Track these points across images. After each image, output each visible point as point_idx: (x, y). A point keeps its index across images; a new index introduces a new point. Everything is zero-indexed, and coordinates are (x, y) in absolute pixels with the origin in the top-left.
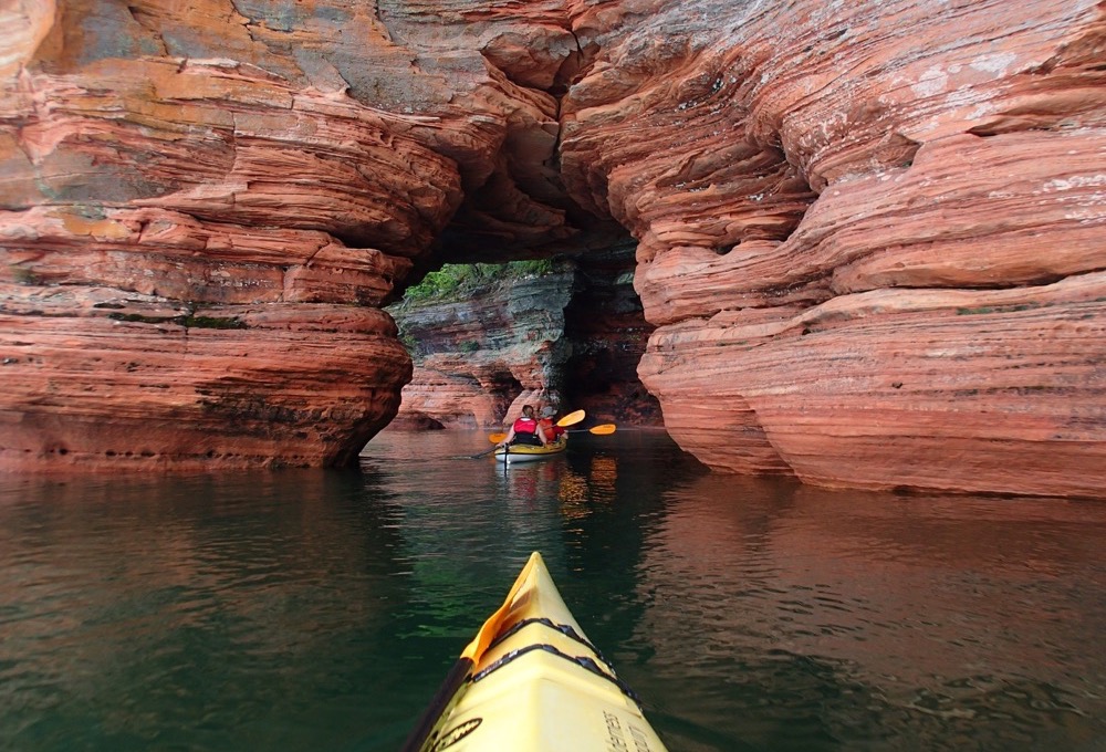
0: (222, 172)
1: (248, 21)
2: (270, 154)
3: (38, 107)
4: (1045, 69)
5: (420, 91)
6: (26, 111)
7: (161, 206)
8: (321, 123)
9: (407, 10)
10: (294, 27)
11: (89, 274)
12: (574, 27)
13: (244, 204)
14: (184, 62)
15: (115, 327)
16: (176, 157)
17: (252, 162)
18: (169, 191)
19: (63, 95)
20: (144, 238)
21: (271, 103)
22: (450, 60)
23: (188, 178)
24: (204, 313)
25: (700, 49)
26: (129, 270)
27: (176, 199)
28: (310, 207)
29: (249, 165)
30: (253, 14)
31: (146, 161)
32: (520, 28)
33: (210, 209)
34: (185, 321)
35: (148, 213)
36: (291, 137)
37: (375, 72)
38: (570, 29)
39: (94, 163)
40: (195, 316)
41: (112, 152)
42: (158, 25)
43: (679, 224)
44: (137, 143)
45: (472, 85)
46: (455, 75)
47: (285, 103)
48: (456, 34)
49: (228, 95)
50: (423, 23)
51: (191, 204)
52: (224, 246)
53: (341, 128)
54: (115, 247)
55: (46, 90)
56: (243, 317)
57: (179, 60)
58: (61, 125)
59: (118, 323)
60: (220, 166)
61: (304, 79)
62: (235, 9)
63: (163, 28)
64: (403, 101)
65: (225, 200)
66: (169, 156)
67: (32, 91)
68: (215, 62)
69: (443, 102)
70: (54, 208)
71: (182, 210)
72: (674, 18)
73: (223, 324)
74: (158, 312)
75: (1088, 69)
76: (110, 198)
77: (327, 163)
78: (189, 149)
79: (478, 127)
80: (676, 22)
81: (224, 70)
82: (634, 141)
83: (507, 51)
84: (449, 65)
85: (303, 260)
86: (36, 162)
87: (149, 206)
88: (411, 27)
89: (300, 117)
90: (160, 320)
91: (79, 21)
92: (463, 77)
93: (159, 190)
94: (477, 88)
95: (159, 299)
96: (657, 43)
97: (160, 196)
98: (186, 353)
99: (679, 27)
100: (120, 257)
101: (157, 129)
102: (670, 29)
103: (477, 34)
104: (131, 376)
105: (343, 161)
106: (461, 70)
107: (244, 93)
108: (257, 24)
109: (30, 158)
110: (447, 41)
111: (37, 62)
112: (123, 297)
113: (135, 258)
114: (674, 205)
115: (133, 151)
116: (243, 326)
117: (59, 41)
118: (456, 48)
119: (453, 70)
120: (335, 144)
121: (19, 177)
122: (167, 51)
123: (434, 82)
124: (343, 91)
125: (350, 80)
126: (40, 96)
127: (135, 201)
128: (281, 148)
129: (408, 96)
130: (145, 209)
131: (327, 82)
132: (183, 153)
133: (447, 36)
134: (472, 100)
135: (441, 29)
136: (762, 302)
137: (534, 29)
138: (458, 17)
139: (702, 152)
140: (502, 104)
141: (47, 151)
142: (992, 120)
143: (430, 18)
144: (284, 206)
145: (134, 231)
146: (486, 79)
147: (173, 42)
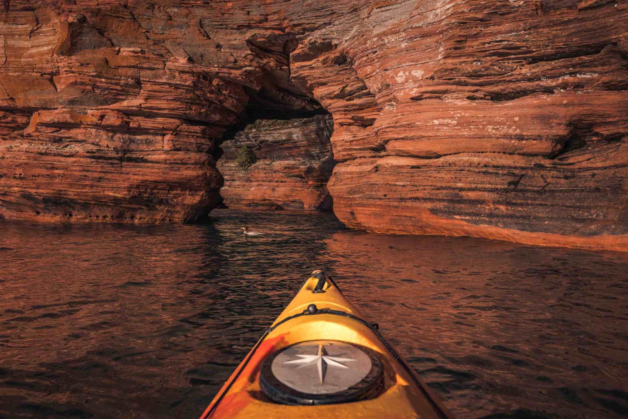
0: (136, 95)
1: (145, 30)
2: (156, 88)
3: (60, 68)
4: (432, 78)
5: (220, 58)
6: (54, 70)
7: (110, 109)
8: (177, 74)
9: (214, 23)
10: (165, 32)
11: (80, 137)
12: (286, 32)
13: (145, 108)
14: (119, 49)
15: (92, 162)
16: (117, 90)
17: (148, 91)
18: (113, 103)
19: (71, 65)
20: (103, 123)
21: (155, 67)
22: (233, 45)
23: (121, 97)
24: (129, 155)
25: (336, 46)
26: (97, 136)
27: (116, 106)
28: (173, 109)
29: (146, 92)
30: (147, 28)
31: (104, 91)
32: (262, 32)
33: (131, 110)
34: (121, 159)
35: (105, 112)
36: (164, 81)
37: (201, 50)
38: (284, 32)
39: (82, 92)
40: (126, 156)
41: (89, 88)
42: (109, 35)
43: (343, 116)
44: (100, 84)
45: (243, 55)
46: (236, 51)
47: (161, 66)
48: (235, 33)
49: (137, 64)
50: (222, 28)
51: (122, 108)
52: (136, 126)
53: (185, 76)
54: (91, 126)
55: (63, 63)
56: (146, 157)
57: (117, 48)
58: (70, 76)
59: (93, 160)
60: (135, 93)
61: (170, 54)
62: (140, 26)
63: (110, 36)
64: (213, 62)
65: (137, 107)
66: (114, 89)
67: (57, 62)
68: (132, 49)
69: (231, 62)
70: (66, 110)
71: (119, 111)
72: (323, 33)
73: (136, 160)
74: (109, 155)
75: (445, 79)
76: (89, 105)
77: (179, 91)
78: (121, 86)
79: (248, 72)
80: (325, 35)
81: (136, 53)
82: (320, 78)
83: (258, 40)
84: (233, 47)
85: (171, 132)
86: (58, 90)
87: (105, 109)
88: (216, 30)
89: (168, 72)
90: (111, 158)
91: (77, 36)
92: (239, 52)
93: (109, 102)
94: (246, 56)
95: (110, 149)
96: (319, 41)
97: (110, 105)
98: (121, 173)
99: (326, 37)
100: (93, 131)
101: (108, 79)
102: (322, 37)
103: (244, 33)
104: (99, 184)
105: (187, 90)
106: (238, 49)
107: (144, 63)
108: (149, 32)
109: (56, 89)
110: (232, 36)
111: (60, 52)
112: (95, 148)
113: (99, 131)
114: (341, 107)
115: (98, 88)
116: (146, 161)
117: (69, 43)
118: (235, 40)
119: (235, 49)
120: (183, 83)
121: (51, 96)
122: (113, 45)
123: (226, 54)
124: (186, 59)
125: (189, 53)
126: (61, 64)
127: (99, 107)
128: (160, 85)
129: (215, 60)
130: (103, 110)
131: (180, 55)
132: (118, 88)
133: (231, 34)
134: (244, 61)
135: (229, 31)
136: (374, 155)
137: (269, 32)
138: (235, 27)
139: (347, 85)
140: (258, 62)
141: (63, 87)
142: (417, 95)
143: (224, 26)
144: (163, 109)
145: (99, 120)
146: (249, 52)
147: (114, 41)
